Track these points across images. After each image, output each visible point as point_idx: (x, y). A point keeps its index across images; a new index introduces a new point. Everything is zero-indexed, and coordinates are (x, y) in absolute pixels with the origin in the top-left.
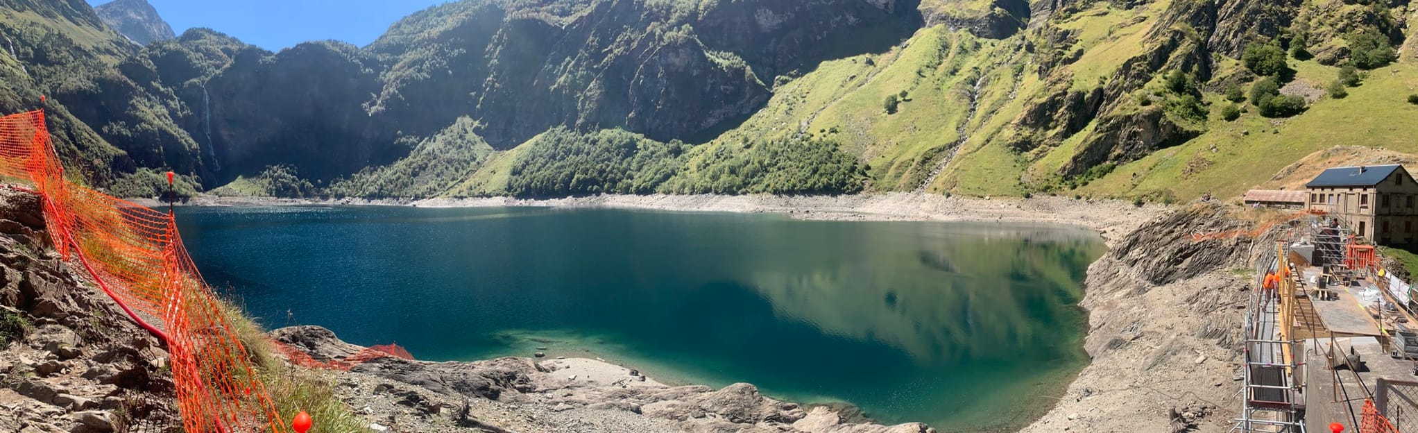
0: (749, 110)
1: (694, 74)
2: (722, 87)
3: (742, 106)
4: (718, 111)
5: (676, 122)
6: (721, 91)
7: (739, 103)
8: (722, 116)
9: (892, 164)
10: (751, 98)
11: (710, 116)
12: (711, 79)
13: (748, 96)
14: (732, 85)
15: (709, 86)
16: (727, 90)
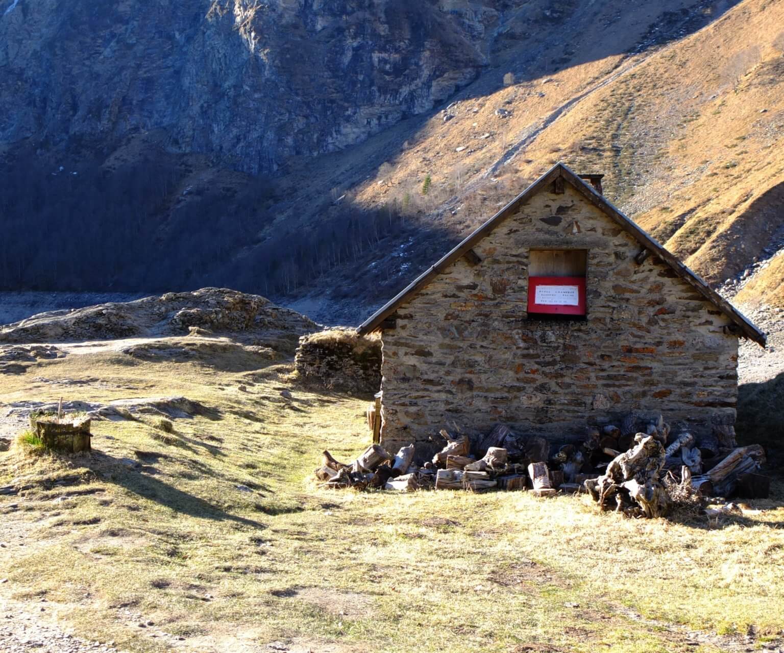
0: (428, 105)
1: (319, 27)
2: (376, 56)
3: (412, 98)
4: (364, 111)
5: (270, 135)
6: (372, 65)
7: (405, 91)
8: (375, 121)
9: (677, 225)
10: (434, 76)
11: (348, 119)
12: (355, 37)
13: (426, 73)
14: (397, 50)
15: (349, 54)
16: (386, 62)
